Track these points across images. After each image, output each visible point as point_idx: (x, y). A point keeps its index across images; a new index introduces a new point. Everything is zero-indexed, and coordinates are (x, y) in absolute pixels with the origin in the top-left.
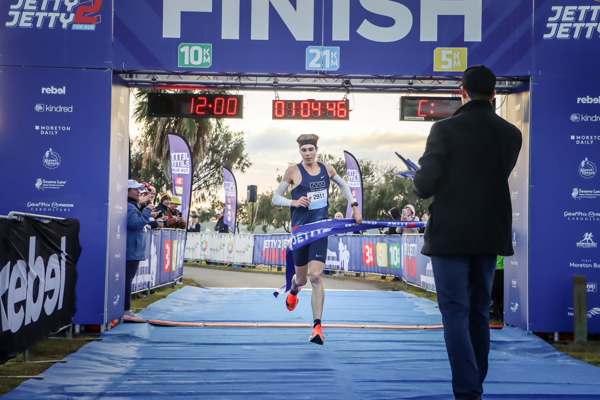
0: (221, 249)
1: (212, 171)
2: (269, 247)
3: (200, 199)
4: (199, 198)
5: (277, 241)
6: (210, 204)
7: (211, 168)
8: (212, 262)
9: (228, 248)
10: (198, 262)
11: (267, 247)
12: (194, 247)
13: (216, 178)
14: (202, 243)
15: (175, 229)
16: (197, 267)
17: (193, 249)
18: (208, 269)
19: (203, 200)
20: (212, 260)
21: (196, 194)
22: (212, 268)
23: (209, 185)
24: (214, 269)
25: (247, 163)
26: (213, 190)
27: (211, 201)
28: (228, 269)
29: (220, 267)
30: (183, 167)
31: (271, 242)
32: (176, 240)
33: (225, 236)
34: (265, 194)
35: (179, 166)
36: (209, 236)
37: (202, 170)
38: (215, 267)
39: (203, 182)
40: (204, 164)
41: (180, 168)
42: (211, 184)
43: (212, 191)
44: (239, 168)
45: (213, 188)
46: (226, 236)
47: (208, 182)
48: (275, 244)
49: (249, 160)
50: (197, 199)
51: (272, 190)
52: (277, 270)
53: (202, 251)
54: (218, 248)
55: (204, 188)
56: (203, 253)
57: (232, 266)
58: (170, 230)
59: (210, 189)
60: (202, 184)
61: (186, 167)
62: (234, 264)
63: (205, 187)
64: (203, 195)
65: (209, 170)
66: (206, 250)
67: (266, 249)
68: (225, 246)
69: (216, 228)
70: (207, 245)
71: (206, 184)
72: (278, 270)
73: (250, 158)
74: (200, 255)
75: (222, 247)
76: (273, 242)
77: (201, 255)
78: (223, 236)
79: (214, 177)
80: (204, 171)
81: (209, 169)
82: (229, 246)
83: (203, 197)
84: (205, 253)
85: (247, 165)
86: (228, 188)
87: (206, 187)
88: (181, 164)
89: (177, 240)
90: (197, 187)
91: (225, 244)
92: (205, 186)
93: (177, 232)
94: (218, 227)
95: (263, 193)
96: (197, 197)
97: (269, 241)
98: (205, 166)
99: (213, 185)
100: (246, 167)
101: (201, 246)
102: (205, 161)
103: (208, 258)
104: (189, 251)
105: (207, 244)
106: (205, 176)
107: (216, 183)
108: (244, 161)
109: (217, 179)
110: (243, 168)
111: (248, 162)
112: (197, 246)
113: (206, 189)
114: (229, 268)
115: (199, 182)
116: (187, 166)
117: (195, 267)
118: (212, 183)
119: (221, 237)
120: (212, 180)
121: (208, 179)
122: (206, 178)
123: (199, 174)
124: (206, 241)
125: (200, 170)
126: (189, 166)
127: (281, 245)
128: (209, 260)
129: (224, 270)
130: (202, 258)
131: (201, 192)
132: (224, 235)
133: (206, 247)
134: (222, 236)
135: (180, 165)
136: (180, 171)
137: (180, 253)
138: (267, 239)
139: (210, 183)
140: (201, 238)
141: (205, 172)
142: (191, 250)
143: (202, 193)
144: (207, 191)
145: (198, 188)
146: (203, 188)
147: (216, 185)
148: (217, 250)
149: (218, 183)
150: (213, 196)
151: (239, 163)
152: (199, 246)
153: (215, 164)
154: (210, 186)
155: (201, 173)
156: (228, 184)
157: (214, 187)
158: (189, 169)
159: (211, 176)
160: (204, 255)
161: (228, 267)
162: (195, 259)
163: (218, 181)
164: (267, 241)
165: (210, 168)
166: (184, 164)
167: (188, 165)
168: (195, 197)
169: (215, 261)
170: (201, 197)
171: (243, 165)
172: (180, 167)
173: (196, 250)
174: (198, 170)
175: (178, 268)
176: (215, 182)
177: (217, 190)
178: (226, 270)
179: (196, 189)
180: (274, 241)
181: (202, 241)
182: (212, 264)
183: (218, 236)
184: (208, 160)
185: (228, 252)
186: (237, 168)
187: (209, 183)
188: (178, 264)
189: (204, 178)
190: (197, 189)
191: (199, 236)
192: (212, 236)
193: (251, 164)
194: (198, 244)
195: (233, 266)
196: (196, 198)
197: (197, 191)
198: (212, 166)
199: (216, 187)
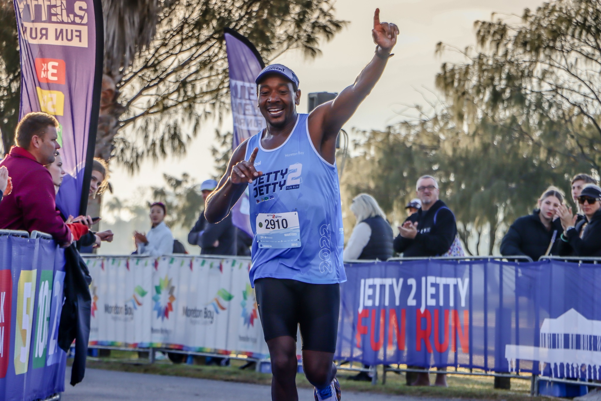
0: (220, 310)
1: (204, 48)
2: (377, 304)
3: (165, 144)
4: (162, 140)
5: (405, 283)
6: (216, 164)
7: (203, 38)
8: (190, 353)
9: (243, 306)
10: (143, 354)
11: (369, 303)
12: (130, 305)
13: (218, 74)
14: (158, 290)
15: (26, 232)
16: (139, 371)
17: (128, 311)
18: (174, 378)
19: (174, 149)
20: (189, 349)
21: (151, 127)
22: (186, 376)
23: (195, 97)
24: (193, 377)
25: (323, 21)
26: (207, 114)
27: (219, 156)
28: (240, 377)
29: (215, 371)
30: (62, 22)
31: (382, 287)
32: (30, 269)
33: (233, 265)
34: (398, 131)
35: (44, 17)
36: (182, 264)
37: (170, 46)
38: (199, 370)
39: (173, 87)
40: (175, 24)
41: (52, 28)
42: (203, 93)
43: (203, 117)
44: (299, 38)
45: (208, 108)
46: (237, 266)
47: (189, 88)
48: (397, 292)
49: (331, 12)
50: (154, 144)
51: (424, 118)
52: (405, 381)
53: (159, 315)
54: (211, 308)
55: (179, 107)
56: (159, 323)
57: (254, 368)
58: (6, 234)
59: (199, 109)
60: (170, 94)
61: (73, 23)
62: (263, 360)
63: (181, 103)
64: (175, 128)
65: (196, 45)
66: (170, 313)
67: (366, 308)
68: (233, 301)
69: (195, 235)
70: (172, 298)
71: (185, 92)
72: (409, 384)
73: (334, 7)
74: (148, 330)
75: (225, 303)
76: (391, 286)
77: (153, 331)
78: (226, 266)
79: (211, 68)
80: (178, 48)
81: (194, 42)
82: (245, 298)
83: (175, 136)
84: (168, 323)
85: (324, 28)
86: (244, 102)
87: (186, 104)
88: (53, 11)
89: (34, 272)
90: (153, 102)
91: (233, 293)
92: (181, 99)
93: (33, 242)
94: (201, 233)
95: (389, 127)
96: (155, 136)
97: (378, 282)
98: (180, 30)
99: (207, 98)
100: (320, 36)
101: (155, 299)
102: (180, 13)
103: (176, 339)
104: (115, 319)
105: (175, 293)
106: (182, 66)
107: (218, 90)
108: (314, 16)
109: (220, 77)
110: (310, 39)
111: (328, 18)
112: (140, 299)
113: (185, 109)
114: (247, 373)
115: (161, 86)
116: (78, 20)
117: (132, 371)
118: (205, 90)
119: (221, 268)
120: (206, 81)
121: (193, 78)
122: (184, 74)
123: (161, 58)
124: (170, 281)
125: (164, 45)
126: (85, 21)
127: (418, 297)
128: (181, 348)
129: (227, 380)
130: (158, 341)
131: (168, 120)
132: (230, 263)
133: (170, 304)
134: (224, 264)
135: (50, 15)
136: (52, 34)
137: (47, 315)
138: (369, 277)
139: (198, 91)
140: (154, 275)
141: (180, 51)
142: (122, 316)
143: (171, 122)
144: (186, 118)
145: (157, 105)
146: (176, 105)
147: (216, 98)
148: (207, 314)
149: (225, 90)
150: (225, 137)
151: (299, 23)
152: (147, 301)
153: (214, 23)
154: (198, 100)
155: (169, 54)
156: (243, 87)
157: (214, 104)
158: (84, 30)
159: (204, 64)
160: (164, 331)
161: (242, 372)
162: (135, 345)
163: (226, 85)
164: (370, 281)
165: (198, 38)
166: (64, 12)
167: (82, 18)
168: (146, 137)
169: (201, 350)
170: (167, 137)
171: (309, 30)
172: (50, 21)
173: (138, 313)
174: (157, 43)
175: (38, 366)
176: (214, 86)
177: (220, 113)
178: (232, 380)
179: (152, 111)
180: (394, 280)
181: (157, 284)
182: (189, 359)
183: (211, 266)
184: (191, 9)
185: (242, 320)
186: (290, 38)
187: (193, 87)
188: (39, 352)
189: (175, 71)
190: (155, 109)
191: (146, 265)
192: (191, 266)
193: (337, 25)
194: (143, 294)
195: (258, 368)
196: (150, 142)
197: (152, 117)
198: (205, 33)
199: (217, 105)
